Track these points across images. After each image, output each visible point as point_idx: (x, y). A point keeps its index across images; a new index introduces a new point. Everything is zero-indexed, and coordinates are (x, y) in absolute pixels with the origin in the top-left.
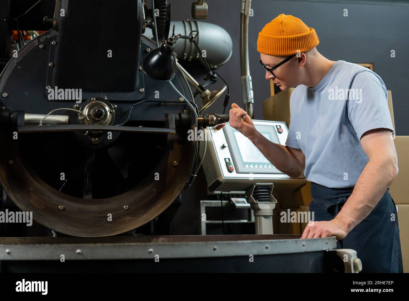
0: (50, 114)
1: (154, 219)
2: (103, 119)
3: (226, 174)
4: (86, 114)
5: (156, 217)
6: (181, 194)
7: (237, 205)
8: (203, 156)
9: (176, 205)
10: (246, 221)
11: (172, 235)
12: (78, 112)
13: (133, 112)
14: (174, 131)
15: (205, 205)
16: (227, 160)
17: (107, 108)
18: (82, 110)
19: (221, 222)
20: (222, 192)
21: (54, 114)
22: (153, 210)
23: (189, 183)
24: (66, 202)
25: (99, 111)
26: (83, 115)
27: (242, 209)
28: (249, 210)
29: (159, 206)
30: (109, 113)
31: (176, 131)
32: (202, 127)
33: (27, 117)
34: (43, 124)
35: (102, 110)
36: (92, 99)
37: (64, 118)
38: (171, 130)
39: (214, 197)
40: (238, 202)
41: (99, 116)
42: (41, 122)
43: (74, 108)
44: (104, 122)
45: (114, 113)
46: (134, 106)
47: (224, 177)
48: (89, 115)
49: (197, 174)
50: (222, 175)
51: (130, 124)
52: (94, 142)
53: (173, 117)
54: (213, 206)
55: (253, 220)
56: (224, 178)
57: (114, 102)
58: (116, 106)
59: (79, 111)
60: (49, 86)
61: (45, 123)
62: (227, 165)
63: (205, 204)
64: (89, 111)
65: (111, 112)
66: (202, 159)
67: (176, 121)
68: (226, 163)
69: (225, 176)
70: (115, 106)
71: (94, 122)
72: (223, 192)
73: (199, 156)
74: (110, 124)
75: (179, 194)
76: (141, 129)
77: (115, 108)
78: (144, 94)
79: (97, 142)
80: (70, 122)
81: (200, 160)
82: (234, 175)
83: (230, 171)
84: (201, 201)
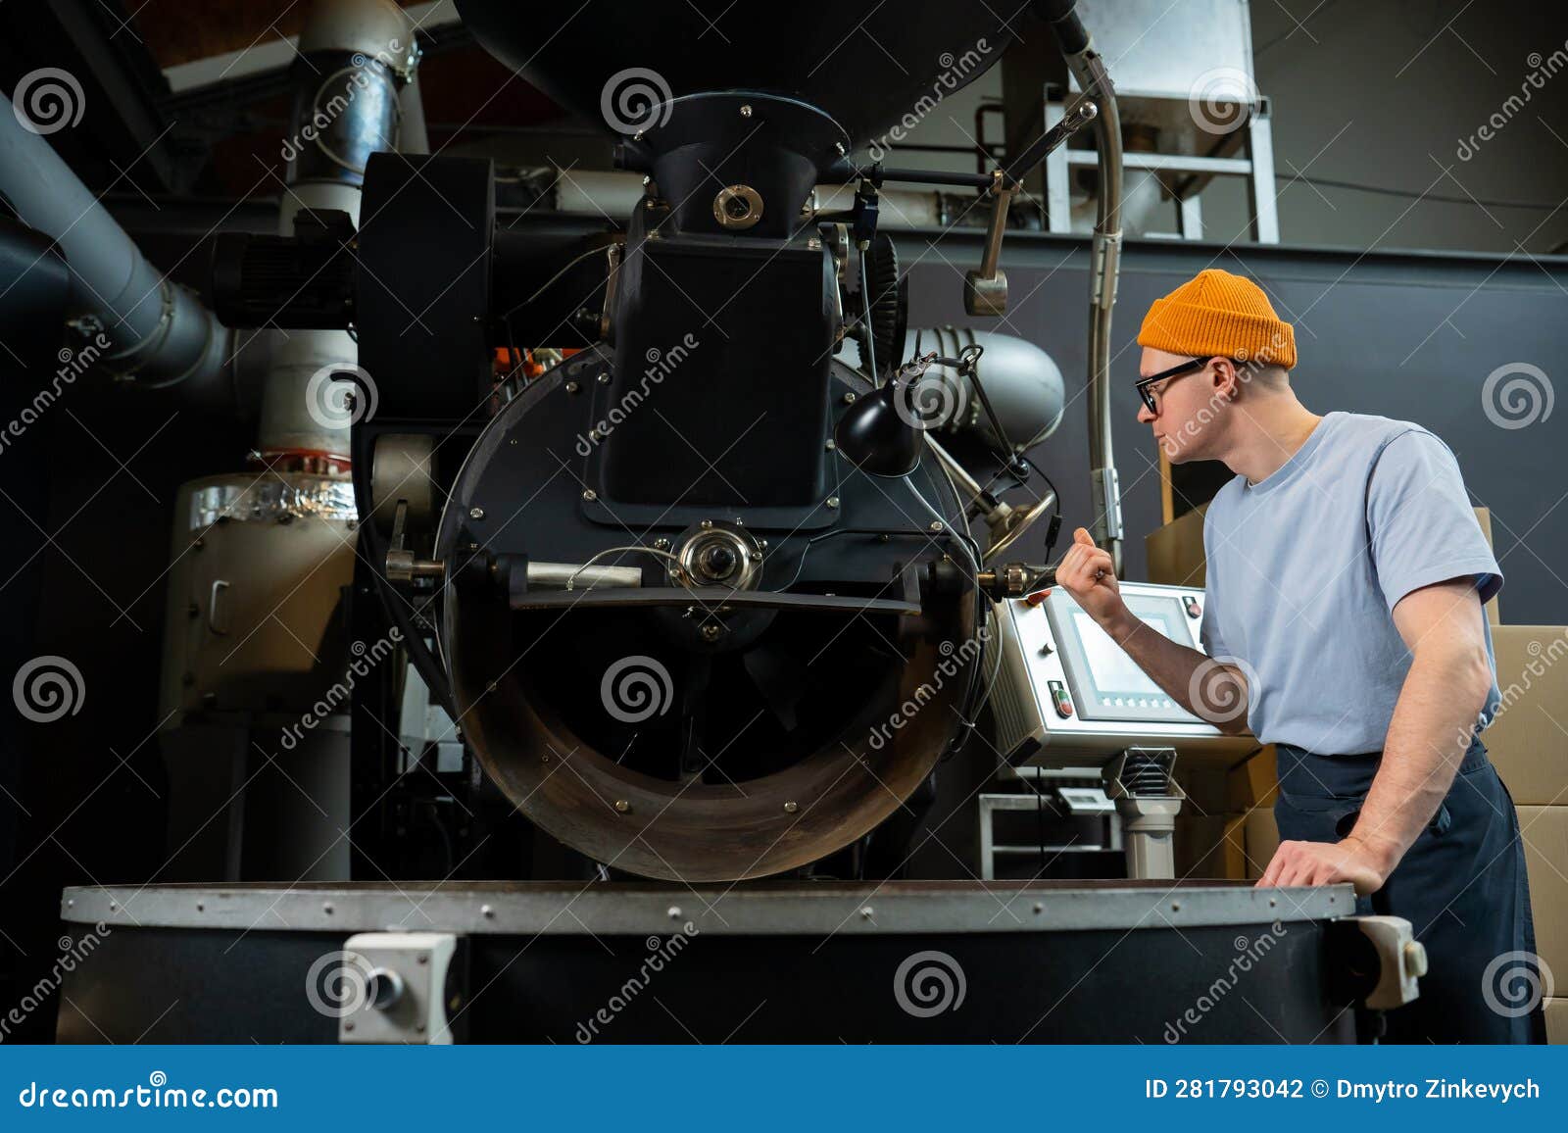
0: (594, 564)
1: (862, 840)
2: (730, 576)
3: (1051, 723)
4: (688, 563)
5: (866, 835)
6: (933, 775)
7: (1076, 806)
8: (991, 677)
9: (921, 801)
10: (1096, 848)
11: (908, 878)
12: (664, 559)
13: (809, 560)
14: (918, 609)
15: (991, 806)
16: (1056, 687)
17: (743, 549)
18: (678, 551)
19: (1037, 849)
20: (1041, 769)
21: (604, 562)
22: (862, 812)
23: (955, 745)
24: (633, 789)
25: (721, 553)
26: (681, 565)
27: (1087, 818)
28: (1106, 817)
29: (875, 803)
30: (746, 562)
31: (923, 609)
32: (991, 599)
33: (535, 570)
34: (576, 588)
35: (729, 551)
36: (703, 523)
37: (630, 575)
38: (910, 605)
39: (1017, 786)
40: (1077, 799)
41: (721, 566)
42: (571, 582)
43: (654, 547)
44: (735, 582)
45: (759, 561)
46: (811, 543)
47: (1047, 730)
48: (694, 565)
49: (975, 723)
50: (1043, 724)
51: (804, 587)
52: (708, 636)
53: (914, 571)
54: (1013, 807)
55: (1116, 844)
56: (1046, 732)
57: (761, 533)
58: (765, 543)
59: (670, 555)
60: (591, 492)
61: (580, 586)
62: (1056, 698)
63: (990, 802)
64: (695, 556)
65: (751, 559)
66: (989, 684)
67: (922, 582)
68: (1053, 694)
69: (1049, 727)
70: (763, 544)
71: (709, 582)
72: (1044, 768)
73: (982, 678)
74: (751, 588)
75: (931, 773)
76: (830, 600)
77: (763, 549)
78: (838, 513)
79: (716, 637)
80: (644, 582)
81: (983, 688)
82: (1072, 726)
83: (1063, 714)
84: (981, 796)
